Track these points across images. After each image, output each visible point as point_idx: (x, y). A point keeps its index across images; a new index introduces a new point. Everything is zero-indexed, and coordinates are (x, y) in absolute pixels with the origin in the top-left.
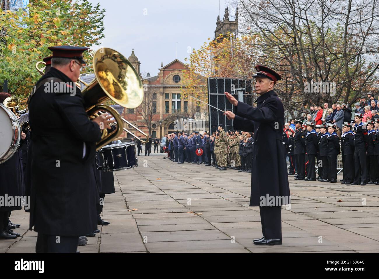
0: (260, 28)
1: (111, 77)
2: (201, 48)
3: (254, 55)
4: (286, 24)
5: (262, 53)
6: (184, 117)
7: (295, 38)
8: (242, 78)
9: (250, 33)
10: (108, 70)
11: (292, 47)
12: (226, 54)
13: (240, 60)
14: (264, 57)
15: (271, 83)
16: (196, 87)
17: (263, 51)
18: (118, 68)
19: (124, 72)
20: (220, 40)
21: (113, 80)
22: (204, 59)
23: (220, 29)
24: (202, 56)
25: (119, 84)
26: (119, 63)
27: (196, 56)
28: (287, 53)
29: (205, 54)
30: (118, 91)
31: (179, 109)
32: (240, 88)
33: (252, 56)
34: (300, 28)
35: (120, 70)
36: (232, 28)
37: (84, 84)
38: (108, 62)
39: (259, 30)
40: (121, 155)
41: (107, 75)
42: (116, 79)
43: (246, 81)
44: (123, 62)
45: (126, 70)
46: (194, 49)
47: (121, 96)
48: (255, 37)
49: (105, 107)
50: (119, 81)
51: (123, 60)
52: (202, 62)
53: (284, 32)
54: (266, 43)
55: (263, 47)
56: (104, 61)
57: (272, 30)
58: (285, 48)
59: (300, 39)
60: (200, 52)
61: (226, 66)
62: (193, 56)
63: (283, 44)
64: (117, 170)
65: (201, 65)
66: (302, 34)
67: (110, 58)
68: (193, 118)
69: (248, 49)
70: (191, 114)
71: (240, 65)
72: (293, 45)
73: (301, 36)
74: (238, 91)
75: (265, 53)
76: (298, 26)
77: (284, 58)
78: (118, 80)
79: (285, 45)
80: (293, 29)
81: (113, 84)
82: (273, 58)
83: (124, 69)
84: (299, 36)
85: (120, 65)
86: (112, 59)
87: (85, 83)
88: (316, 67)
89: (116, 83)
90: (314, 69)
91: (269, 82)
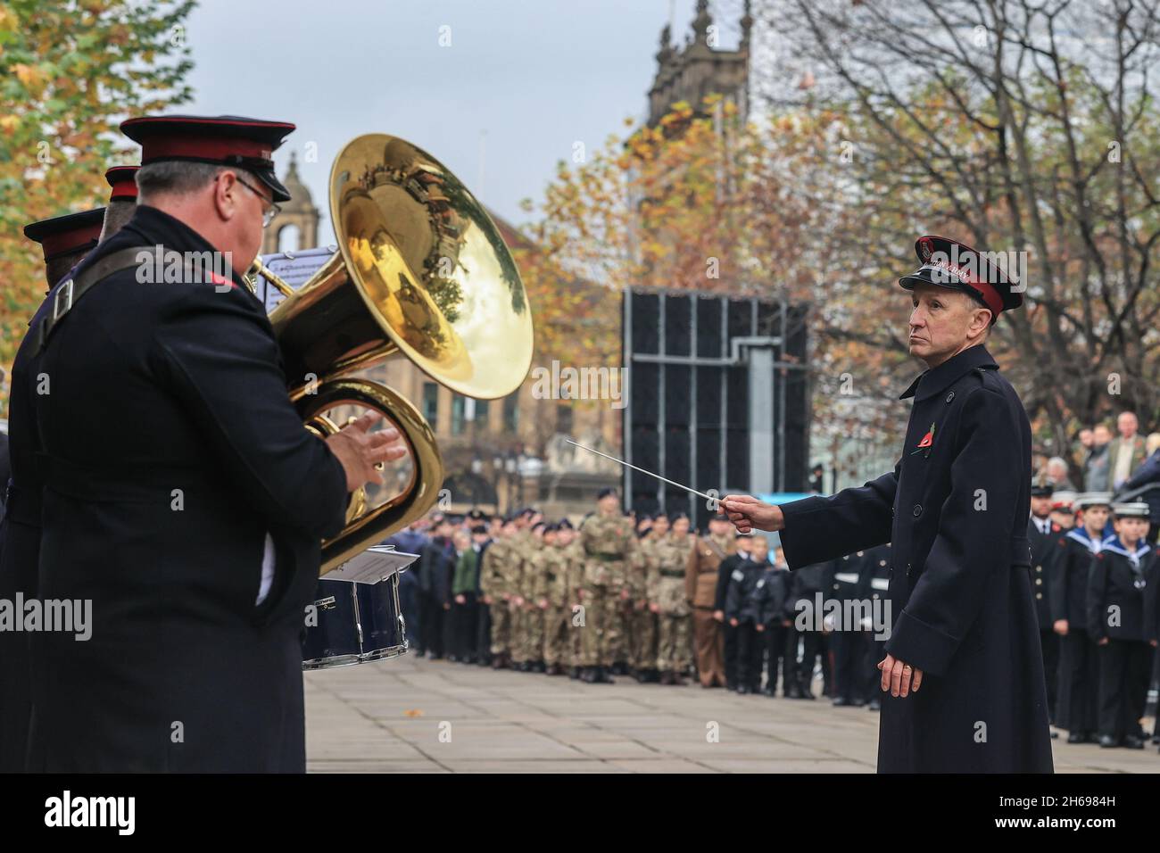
0: (855, 84)
1: (392, 264)
2: (592, 157)
3: (819, 195)
4: (964, 72)
5: (855, 188)
6: (505, 453)
7: (1001, 132)
8: (765, 296)
9: (809, 105)
10: (383, 235)
11: (985, 169)
12: (700, 188)
13: (761, 217)
14: (862, 206)
15: (979, 318)
16: (567, 329)
17: (861, 181)
18: (426, 227)
19: (451, 246)
20: (677, 129)
21: (403, 278)
22: (604, 205)
23: (670, 83)
24: (599, 195)
25: (426, 294)
26: (435, 207)
27: (571, 194)
28: (964, 195)
29: (608, 186)
30: (420, 324)
31: (482, 418)
32: (759, 334)
33: (813, 203)
34: (1021, 90)
35: (436, 239)
36: (725, 78)
37: (279, 288)
38: (388, 196)
39: (848, 92)
40: (332, 599)
41: (378, 255)
42: (415, 274)
43: (784, 306)
44: (451, 204)
45: (459, 239)
46: (562, 164)
47: (436, 345)
48: (824, 123)
49: (367, 389)
50: (428, 284)
51: (454, 198)
52: (598, 220)
53: (951, 103)
54: (873, 148)
55: (863, 167)
56: (372, 193)
57: (903, 95)
58: (955, 175)
59: (1020, 137)
60: (586, 177)
61: (701, 239)
62: (560, 194)
63: (949, 156)
64: (315, 667)
65: (591, 231)
66: (1028, 115)
67: (399, 182)
68: (541, 456)
69: (793, 169)
70: (534, 440)
71: (759, 241)
72: (990, 162)
73: (1026, 124)
74: (751, 347)
75: (869, 192)
76: (1016, 81)
77: (949, 216)
78: (424, 279)
79: (958, 161)
80: (995, 95)
81: (401, 296)
82: (904, 214)
83: (454, 234)
84: (1019, 123)
85: (439, 215)
86: (408, 190)
87: (284, 283)
88: (1084, 258)
89: (412, 288)
90: (1074, 266)
91: (970, 311)
